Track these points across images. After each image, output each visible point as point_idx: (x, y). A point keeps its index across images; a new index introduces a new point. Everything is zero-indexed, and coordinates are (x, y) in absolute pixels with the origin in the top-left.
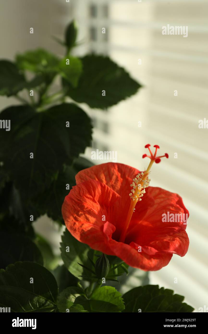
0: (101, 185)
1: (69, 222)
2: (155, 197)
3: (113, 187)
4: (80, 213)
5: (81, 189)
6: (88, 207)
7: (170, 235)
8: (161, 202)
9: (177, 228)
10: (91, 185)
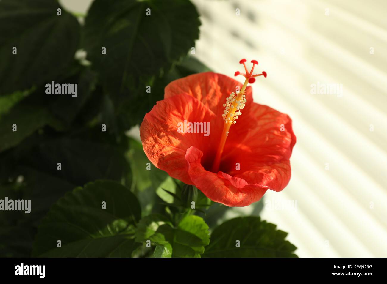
0: (194, 101)
1: (147, 144)
2: (259, 118)
3: (209, 103)
4: (162, 134)
5: (168, 105)
6: (173, 127)
7: (269, 165)
8: (266, 124)
9: (277, 157)
10: (180, 100)
